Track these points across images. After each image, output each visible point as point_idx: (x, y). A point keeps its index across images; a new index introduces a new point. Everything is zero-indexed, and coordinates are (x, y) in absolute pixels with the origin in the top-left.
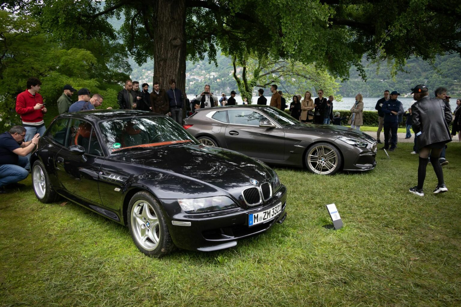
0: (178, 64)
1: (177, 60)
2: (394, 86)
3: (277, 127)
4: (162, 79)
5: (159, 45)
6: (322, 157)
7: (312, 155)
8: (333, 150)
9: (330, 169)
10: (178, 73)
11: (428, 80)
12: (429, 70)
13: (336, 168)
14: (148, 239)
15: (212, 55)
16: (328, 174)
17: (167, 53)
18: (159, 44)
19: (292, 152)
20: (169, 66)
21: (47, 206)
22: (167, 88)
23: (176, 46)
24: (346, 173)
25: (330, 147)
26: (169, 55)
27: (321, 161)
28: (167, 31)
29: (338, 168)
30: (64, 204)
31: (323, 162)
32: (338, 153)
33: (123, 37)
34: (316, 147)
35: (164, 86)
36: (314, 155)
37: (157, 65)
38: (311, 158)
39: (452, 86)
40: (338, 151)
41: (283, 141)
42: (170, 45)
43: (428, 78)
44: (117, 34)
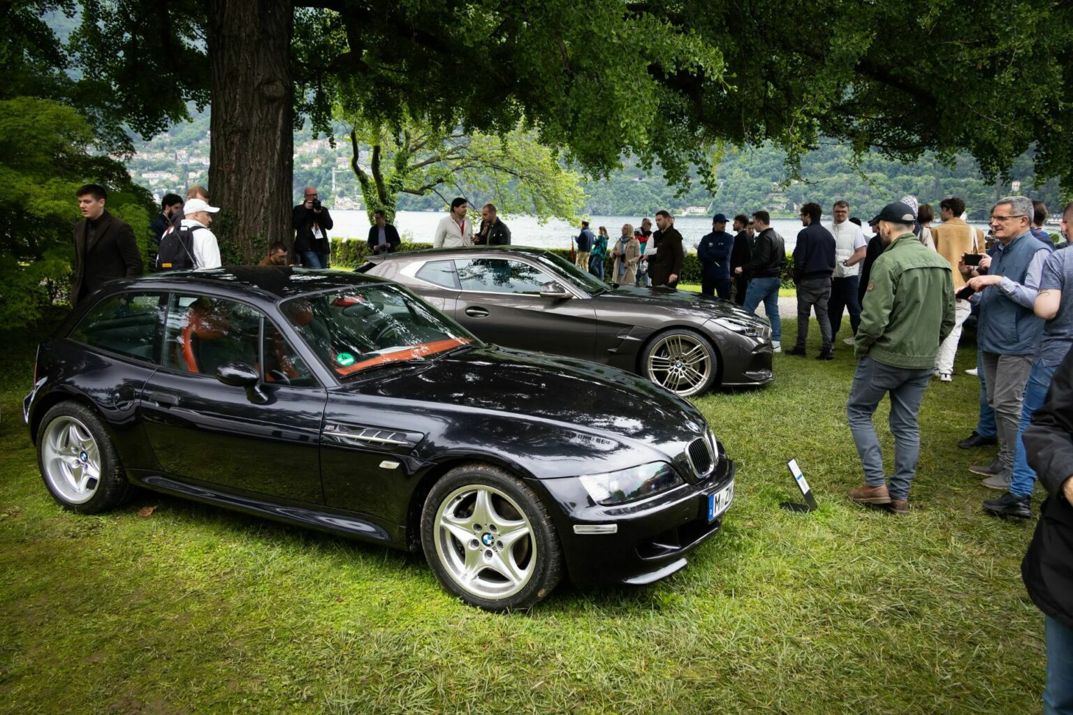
0: (279, 142)
1: (275, 134)
2: (661, 192)
3: (574, 297)
4: (237, 179)
5: (227, 96)
6: (677, 359)
7: (656, 355)
8: (701, 343)
9: (695, 384)
10: (279, 164)
11: (725, 181)
12: (727, 161)
13: (708, 381)
14: (490, 574)
15: (320, 119)
16: (692, 396)
17: (250, 116)
18: (227, 91)
19: (614, 350)
20: (256, 148)
21: (103, 520)
22: (252, 200)
23: (272, 100)
24: (728, 391)
25: (694, 337)
26: (255, 120)
27: (675, 367)
28: (249, 63)
29: (712, 381)
30: (149, 511)
31: (680, 369)
32: (712, 349)
33: (84, 63)
34: (665, 338)
35: (243, 195)
36: (660, 356)
37: (222, 143)
38: (654, 363)
39: (770, 195)
40: (710, 347)
41: (591, 328)
42: (256, 97)
43: (724, 178)
44: (66, 53)
